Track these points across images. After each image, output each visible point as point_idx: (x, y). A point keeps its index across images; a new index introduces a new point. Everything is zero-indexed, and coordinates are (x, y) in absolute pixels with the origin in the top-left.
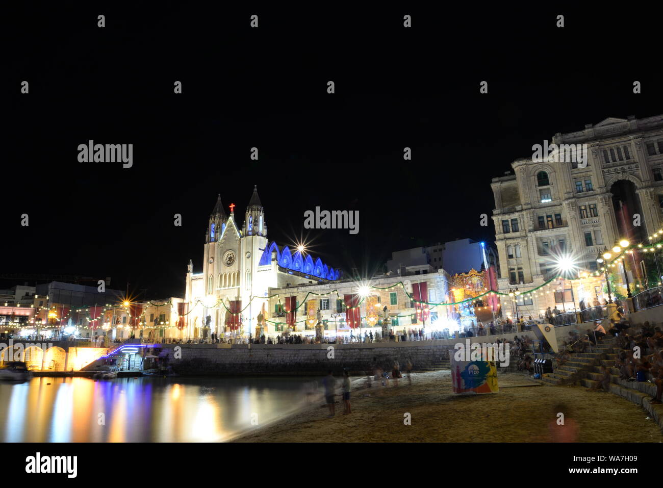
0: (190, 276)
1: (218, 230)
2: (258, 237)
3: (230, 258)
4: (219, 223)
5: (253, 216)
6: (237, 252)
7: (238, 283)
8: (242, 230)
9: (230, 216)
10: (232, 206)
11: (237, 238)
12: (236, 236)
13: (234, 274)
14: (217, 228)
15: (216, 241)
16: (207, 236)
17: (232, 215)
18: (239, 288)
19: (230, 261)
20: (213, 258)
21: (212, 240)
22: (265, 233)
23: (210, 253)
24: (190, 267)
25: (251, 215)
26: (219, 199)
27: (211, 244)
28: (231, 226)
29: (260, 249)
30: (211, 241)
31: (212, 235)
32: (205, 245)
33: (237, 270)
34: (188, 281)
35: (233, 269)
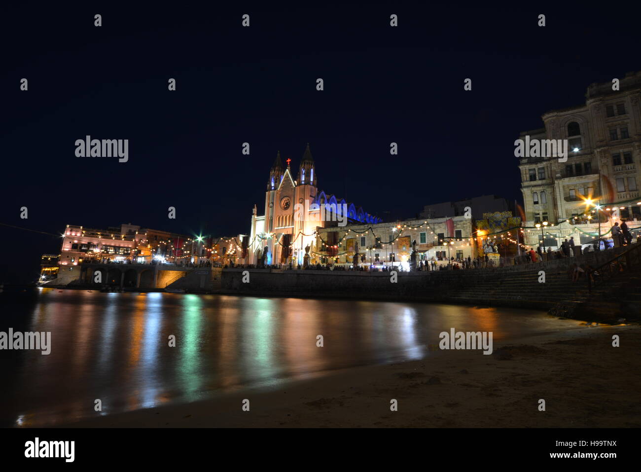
0: (254, 217)
1: (277, 181)
2: (309, 186)
3: (287, 204)
4: (278, 174)
5: (306, 168)
6: (292, 198)
7: (293, 224)
8: (296, 181)
9: (287, 168)
10: (289, 160)
11: (292, 187)
12: (292, 186)
13: (290, 216)
14: (276, 179)
15: (275, 189)
16: (268, 185)
17: (289, 167)
18: (293, 228)
19: (287, 206)
20: (273, 203)
21: (273, 188)
22: (315, 183)
23: (271, 199)
24: (255, 210)
25: (304, 168)
26: (278, 155)
27: (271, 192)
28: (287, 177)
29: (311, 196)
30: (271, 190)
31: (273, 185)
32: (267, 193)
33: (292, 213)
34: (253, 222)
35: (289, 211)
